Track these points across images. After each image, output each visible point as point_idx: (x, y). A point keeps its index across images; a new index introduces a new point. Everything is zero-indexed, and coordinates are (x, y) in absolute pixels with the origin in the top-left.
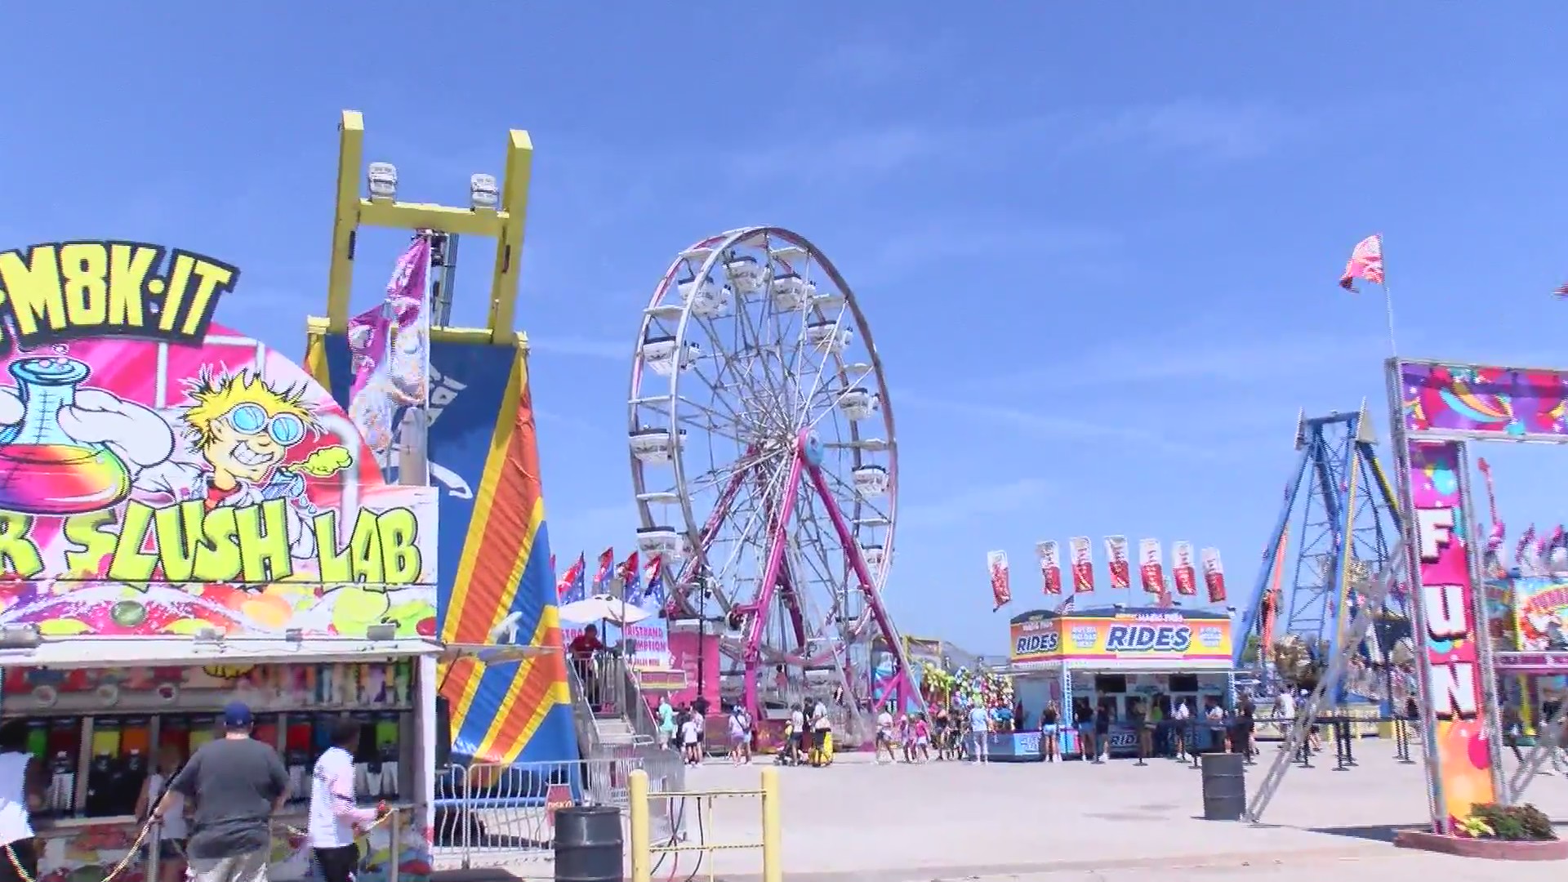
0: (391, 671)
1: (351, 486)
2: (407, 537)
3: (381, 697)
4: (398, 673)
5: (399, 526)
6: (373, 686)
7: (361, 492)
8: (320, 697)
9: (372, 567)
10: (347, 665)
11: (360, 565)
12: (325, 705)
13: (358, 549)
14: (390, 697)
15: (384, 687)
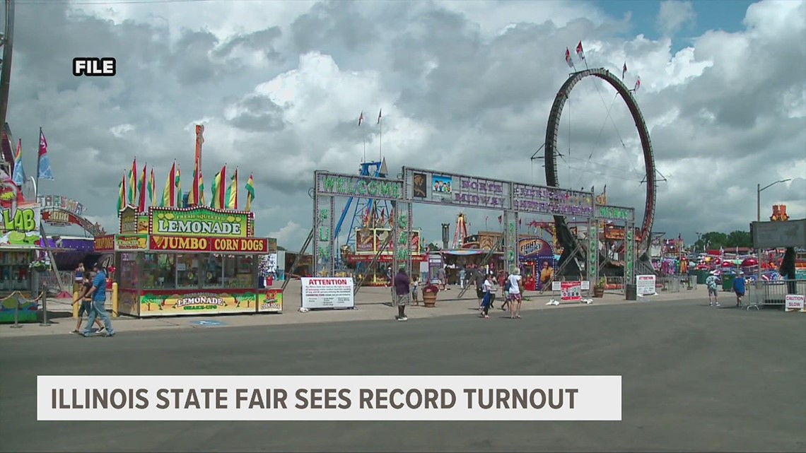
0: (25, 255)
1: (14, 203)
2: (31, 217)
3: (23, 262)
4: (28, 255)
5: (28, 214)
6: (20, 259)
7: (17, 205)
8: (4, 262)
9: (20, 225)
10: (12, 252)
11: (16, 224)
12: (6, 264)
13: (16, 219)
14: (25, 262)
15: (24, 259)
